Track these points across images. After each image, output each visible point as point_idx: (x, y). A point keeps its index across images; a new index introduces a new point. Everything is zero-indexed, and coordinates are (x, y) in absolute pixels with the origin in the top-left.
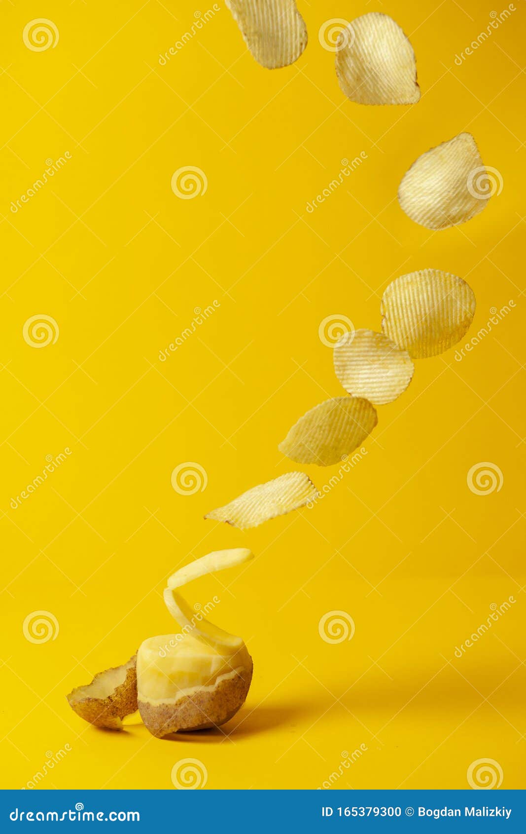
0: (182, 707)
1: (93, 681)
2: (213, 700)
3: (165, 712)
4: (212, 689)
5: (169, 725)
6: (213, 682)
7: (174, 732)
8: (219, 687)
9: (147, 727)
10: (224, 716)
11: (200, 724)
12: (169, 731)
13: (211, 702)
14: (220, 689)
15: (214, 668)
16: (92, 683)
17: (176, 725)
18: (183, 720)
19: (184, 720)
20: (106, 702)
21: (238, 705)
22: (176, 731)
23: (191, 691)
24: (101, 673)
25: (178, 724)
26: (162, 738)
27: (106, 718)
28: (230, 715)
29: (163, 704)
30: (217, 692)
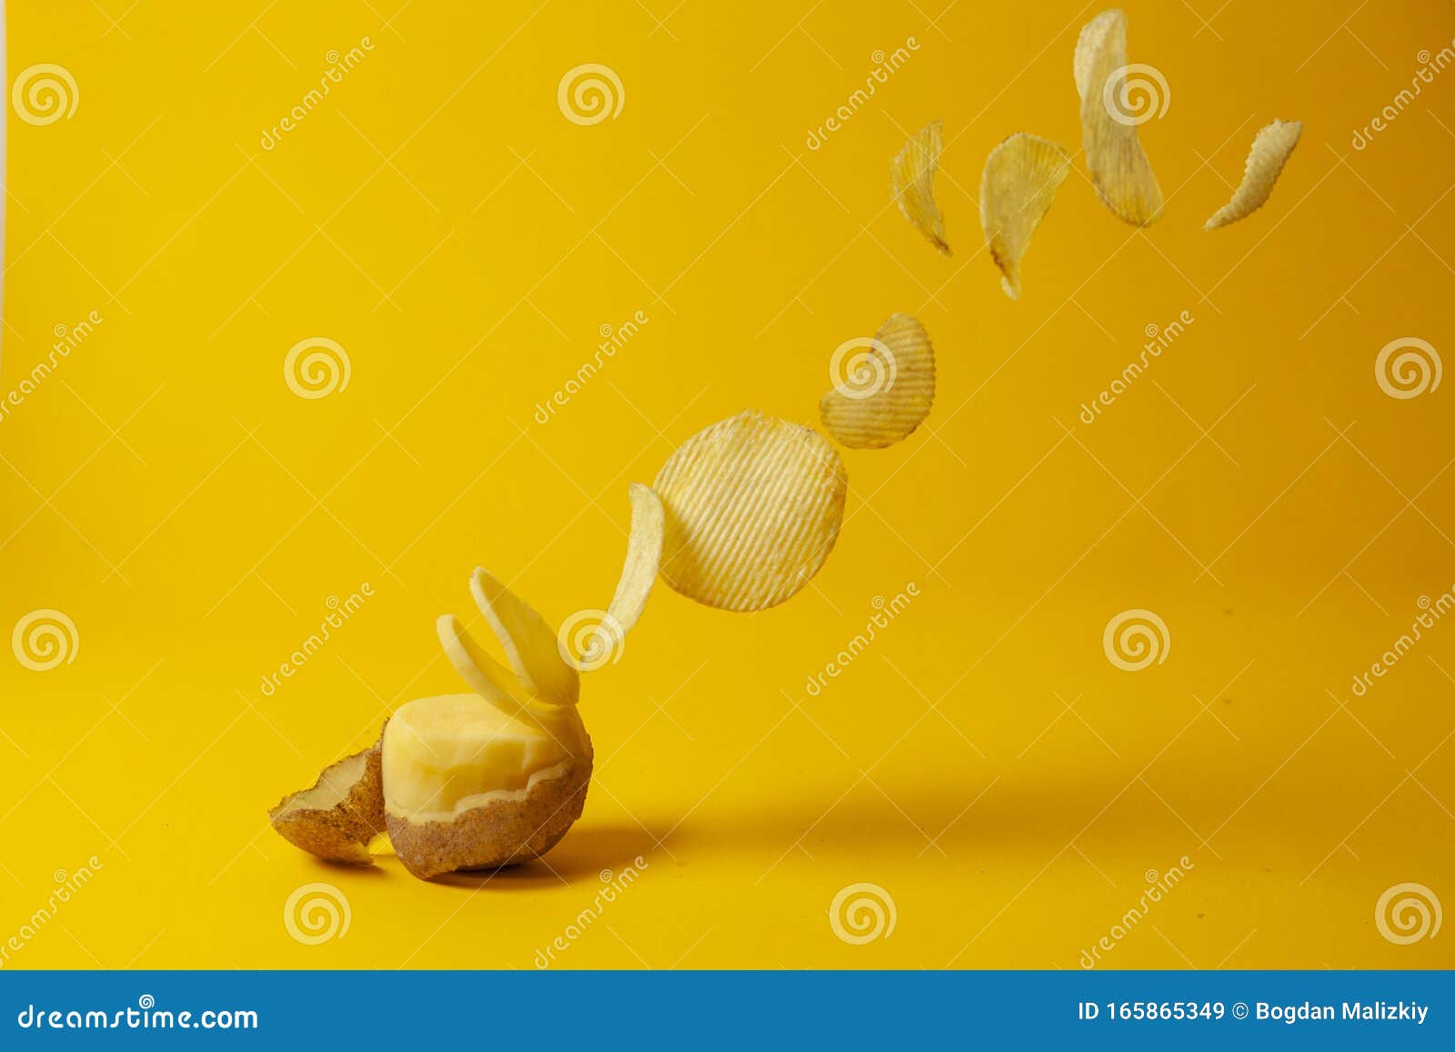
0: (467, 828)
1: (319, 782)
2: (522, 816)
3: (435, 836)
4: (520, 796)
5: (441, 860)
6: (522, 784)
7: (451, 872)
8: (532, 792)
9: (402, 860)
10: (541, 844)
11: (498, 858)
12: (443, 868)
13: (519, 819)
14: (534, 795)
15: (528, 760)
16: (316, 787)
17: (454, 860)
18: (467, 851)
19: (470, 851)
20: (334, 814)
21: (567, 825)
22: (454, 870)
23: (483, 800)
24: (332, 766)
25: (459, 858)
26: (428, 880)
27: (337, 845)
28: (552, 841)
29: (432, 822)
30: (530, 802)
